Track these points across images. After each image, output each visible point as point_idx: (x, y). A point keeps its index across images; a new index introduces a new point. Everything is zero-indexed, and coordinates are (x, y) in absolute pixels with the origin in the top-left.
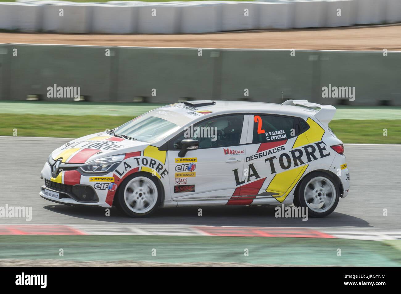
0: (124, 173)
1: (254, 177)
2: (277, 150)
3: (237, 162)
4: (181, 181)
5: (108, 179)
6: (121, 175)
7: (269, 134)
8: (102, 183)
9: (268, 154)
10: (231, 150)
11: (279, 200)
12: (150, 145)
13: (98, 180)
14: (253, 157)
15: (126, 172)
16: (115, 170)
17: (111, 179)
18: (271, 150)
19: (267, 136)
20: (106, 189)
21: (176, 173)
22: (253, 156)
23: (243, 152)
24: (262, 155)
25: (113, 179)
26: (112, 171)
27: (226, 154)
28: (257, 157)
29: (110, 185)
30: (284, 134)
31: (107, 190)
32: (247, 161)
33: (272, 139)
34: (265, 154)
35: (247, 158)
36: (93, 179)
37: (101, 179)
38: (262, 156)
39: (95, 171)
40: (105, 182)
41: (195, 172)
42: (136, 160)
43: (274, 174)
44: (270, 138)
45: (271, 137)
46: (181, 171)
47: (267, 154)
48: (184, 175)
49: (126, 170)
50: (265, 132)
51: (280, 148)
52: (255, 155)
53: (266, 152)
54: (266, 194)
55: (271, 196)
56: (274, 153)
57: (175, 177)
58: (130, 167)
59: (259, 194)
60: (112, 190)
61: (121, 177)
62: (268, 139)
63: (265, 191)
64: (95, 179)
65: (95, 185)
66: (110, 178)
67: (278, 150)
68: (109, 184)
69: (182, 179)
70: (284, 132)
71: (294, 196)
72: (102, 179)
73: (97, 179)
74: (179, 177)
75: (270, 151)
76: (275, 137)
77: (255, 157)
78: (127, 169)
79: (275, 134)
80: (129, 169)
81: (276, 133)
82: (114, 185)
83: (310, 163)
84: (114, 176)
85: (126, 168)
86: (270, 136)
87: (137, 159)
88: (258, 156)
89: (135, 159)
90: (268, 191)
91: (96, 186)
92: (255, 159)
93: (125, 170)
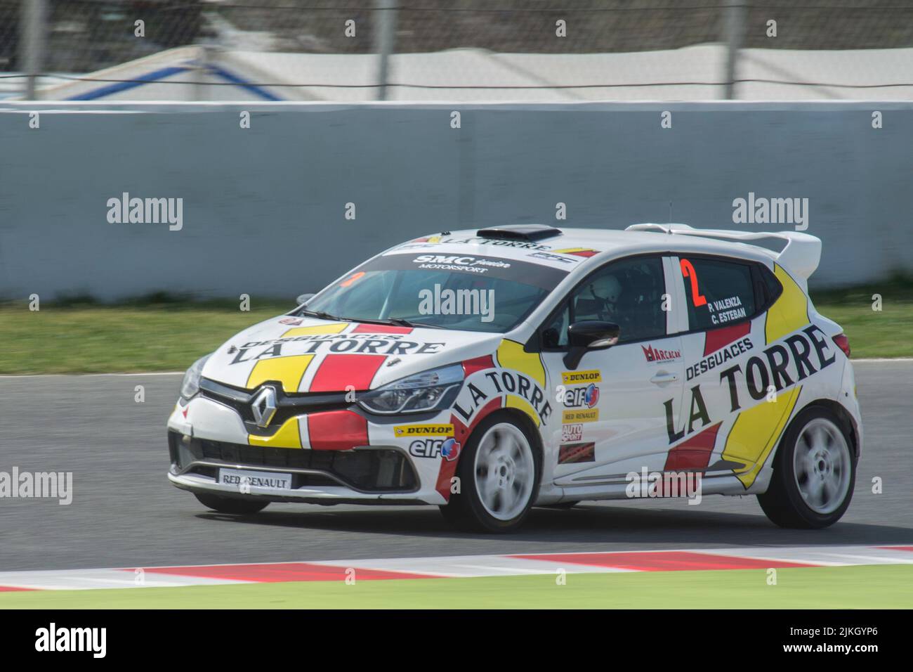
0: (472, 411)
1: (700, 421)
2: (738, 349)
3: (672, 381)
4: (573, 433)
5: (439, 429)
6: (467, 417)
7: (714, 307)
8: (427, 440)
9: (725, 360)
10: (656, 350)
11: (743, 481)
12: (505, 339)
13: (418, 432)
14: (698, 367)
15: (477, 411)
16: (453, 405)
17: (448, 430)
18: (728, 347)
19: (713, 313)
20: (436, 454)
21: (564, 412)
22: (698, 364)
23: (678, 355)
24: (713, 363)
25: (451, 429)
26: (447, 407)
27: (650, 359)
28: (705, 367)
29: (447, 445)
30: (739, 307)
31: (439, 459)
32: (688, 379)
33: (722, 321)
34: (719, 361)
35: (688, 370)
36: (403, 431)
37: (423, 430)
38: (714, 366)
39: (404, 409)
40: (434, 438)
41: (597, 410)
42: (489, 377)
43: (737, 412)
44: (718, 318)
45: (720, 315)
46: (573, 406)
47: (723, 360)
48: (578, 416)
49: (477, 405)
50: (705, 303)
51: (742, 344)
52: (701, 363)
53: (720, 353)
54: (722, 465)
55: (730, 472)
56: (735, 355)
57: (564, 422)
58: (485, 397)
59: (712, 467)
60: (449, 458)
61: (467, 424)
62: (715, 319)
63: (721, 459)
64: (409, 429)
65: (410, 447)
66: (444, 427)
67: (741, 348)
68: (442, 441)
69: (575, 427)
70: (739, 303)
71: (774, 471)
72: (426, 429)
73: (414, 429)
74: (570, 422)
75: (726, 351)
76: (726, 315)
77: (702, 367)
78: (478, 401)
79: (725, 307)
80: (483, 403)
81: (727, 303)
82: (454, 446)
83: (803, 382)
84: (453, 420)
85: (475, 399)
86: (717, 313)
87: (492, 375)
88: (707, 364)
89: (487, 375)
90: (726, 458)
91: (414, 448)
92: (703, 372)
93: (475, 405)
